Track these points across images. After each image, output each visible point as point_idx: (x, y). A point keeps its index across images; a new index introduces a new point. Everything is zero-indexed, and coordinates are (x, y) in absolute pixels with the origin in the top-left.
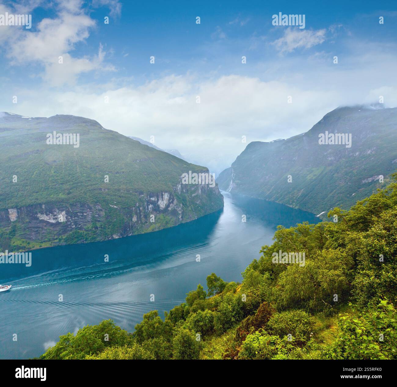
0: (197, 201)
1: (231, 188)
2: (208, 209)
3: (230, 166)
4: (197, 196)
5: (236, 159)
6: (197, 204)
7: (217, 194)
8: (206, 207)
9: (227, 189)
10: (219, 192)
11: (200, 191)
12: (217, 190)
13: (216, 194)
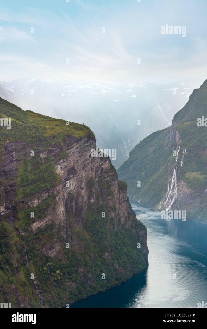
0: (51, 249)
1: (172, 198)
2: (90, 276)
3: (170, 124)
4: (49, 227)
5: (187, 99)
6: (48, 259)
7: (123, 219)
8: (81, 270)
9: (157, 203)
10: (132, 214)
11: (61, 210)
12: (124, 205)
13: (119, 220)
